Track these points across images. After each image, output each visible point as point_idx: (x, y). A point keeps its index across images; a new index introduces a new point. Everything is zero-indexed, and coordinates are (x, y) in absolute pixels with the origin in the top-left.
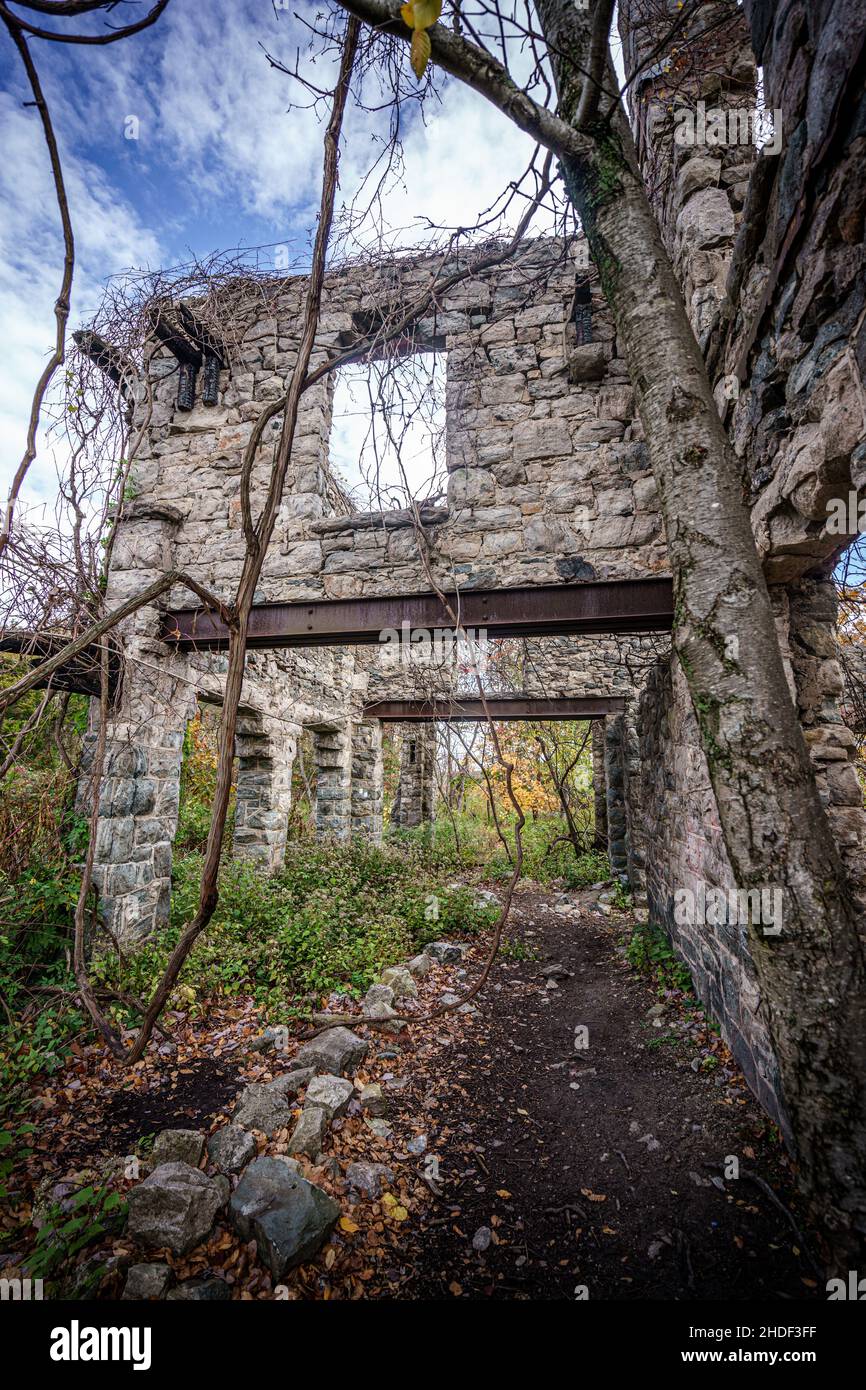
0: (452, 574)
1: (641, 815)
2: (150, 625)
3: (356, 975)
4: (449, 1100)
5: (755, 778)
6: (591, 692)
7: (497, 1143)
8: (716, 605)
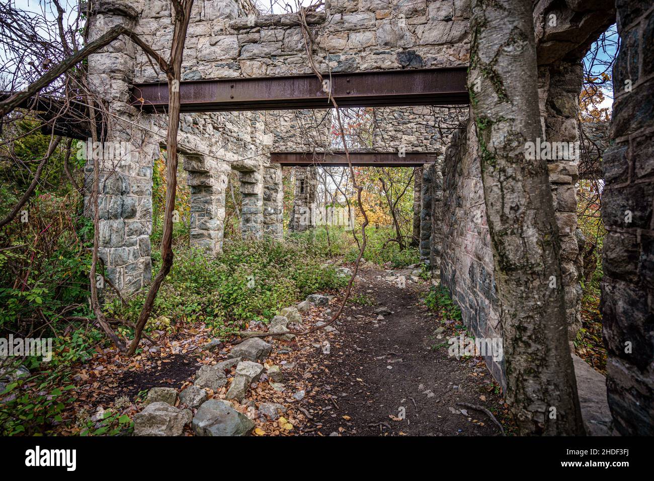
0: (327, 61)
1: (441, 225)
2: (122, 93)
3: (266, 311)
4: (318, 374)
5: (510, 171)
6: (415, 149)
7: (344, 394)
8: (498, 53)
